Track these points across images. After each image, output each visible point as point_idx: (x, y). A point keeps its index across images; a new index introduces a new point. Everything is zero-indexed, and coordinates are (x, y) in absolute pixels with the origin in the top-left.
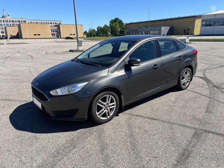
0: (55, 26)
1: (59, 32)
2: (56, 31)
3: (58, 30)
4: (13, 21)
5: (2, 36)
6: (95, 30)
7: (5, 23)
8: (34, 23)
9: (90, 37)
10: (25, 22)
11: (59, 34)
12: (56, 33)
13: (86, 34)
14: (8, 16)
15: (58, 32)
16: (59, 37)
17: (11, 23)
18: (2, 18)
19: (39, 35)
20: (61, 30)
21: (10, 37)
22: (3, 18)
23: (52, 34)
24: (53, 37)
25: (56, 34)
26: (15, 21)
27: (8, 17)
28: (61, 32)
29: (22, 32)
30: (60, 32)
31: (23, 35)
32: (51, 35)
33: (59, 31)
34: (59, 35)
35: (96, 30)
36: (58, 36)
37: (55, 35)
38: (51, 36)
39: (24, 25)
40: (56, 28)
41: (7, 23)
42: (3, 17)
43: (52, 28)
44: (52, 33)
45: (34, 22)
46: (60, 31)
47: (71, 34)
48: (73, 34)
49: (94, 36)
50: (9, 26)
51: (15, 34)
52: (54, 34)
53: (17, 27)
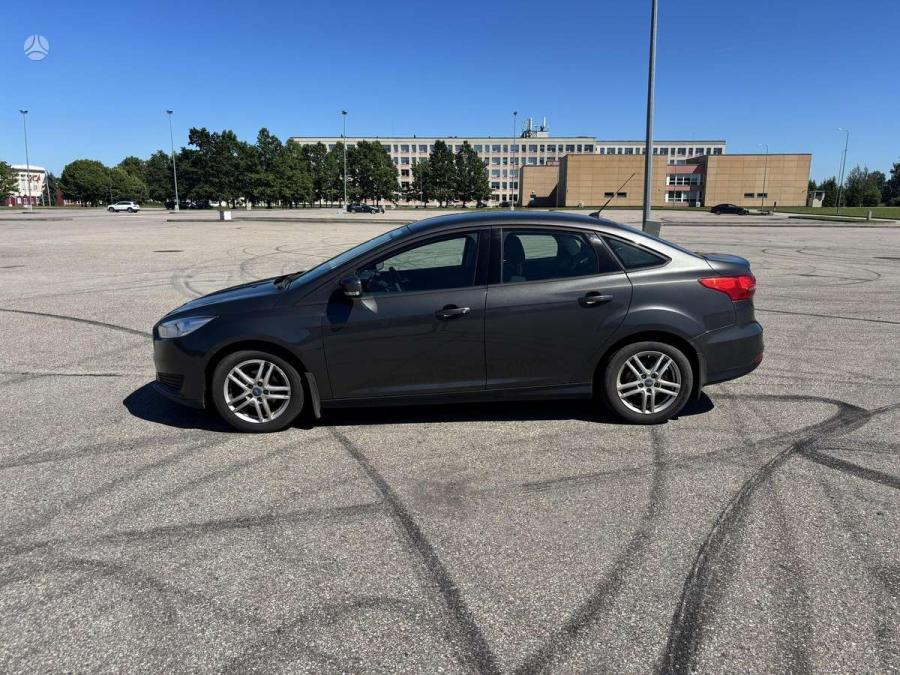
0: (689, 162)
1: (699, 184)
2: (688, 179)
3: (699, 177)
4: (552, 148)
5: (511, 199)
6: (882, 176)
7: (528, 154)
8: (620, 153)
9: (848, 205)
10: (590, 148)
11: (698, 193)
12: (688, 188)
13: (823, 197)
14: (542, 130)
15: (696, 183)
16: (698, 204)
17: (546, 154)
18: (522, 137)
19: (623, 195)
20: (710, 178)
21: (531, 202)
22: (524, 140)
23: (671, 194)
24: (671, 204)
25: (685, 192)
26: (557, 149)
27: (539, 134)
28: (708, 184)
29: (568, 183)
30: (703, 186)
31: (568, 196)
32: (667, 195)
33: (699, 182)
34: (698, 198)
35: (889, 177)
36: (695, 201)
37: (683, 197)
38: (667, 201)
39: (580, 161)
40: (692, 168)
41: (533, 155)
42: (526, 134)
43: (671, 170)
44: (672, 188)
45: (620, 149)
46: (705, 181)
47: (751, 192)
48: (760, 195)
49: (869, 202)
50: (538, 164)
51: (546, 193)
52: (679, 194)
53: (558, 168)
